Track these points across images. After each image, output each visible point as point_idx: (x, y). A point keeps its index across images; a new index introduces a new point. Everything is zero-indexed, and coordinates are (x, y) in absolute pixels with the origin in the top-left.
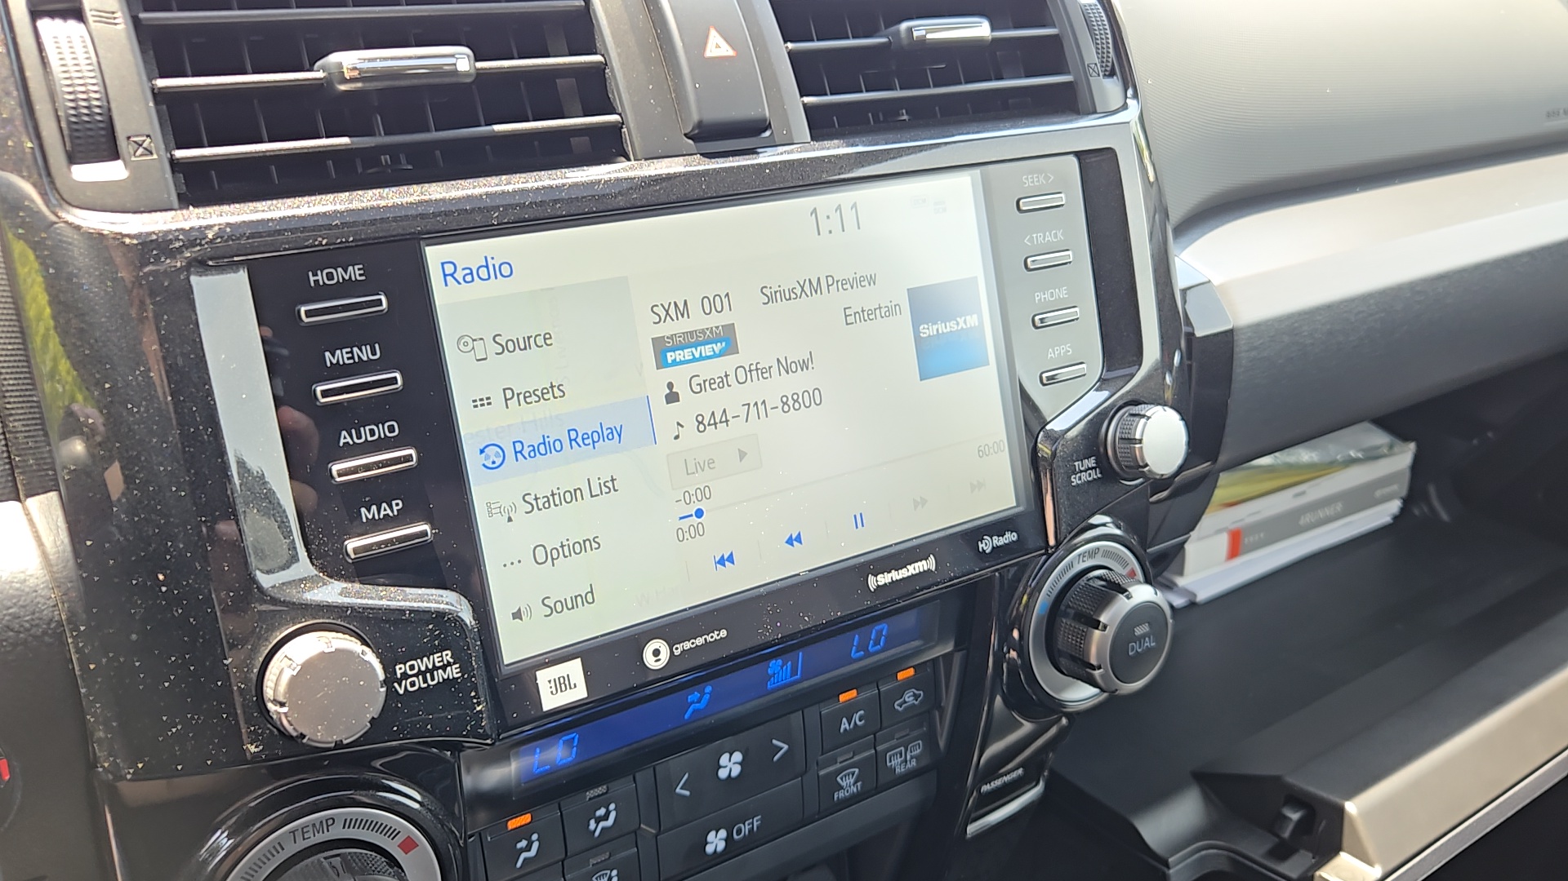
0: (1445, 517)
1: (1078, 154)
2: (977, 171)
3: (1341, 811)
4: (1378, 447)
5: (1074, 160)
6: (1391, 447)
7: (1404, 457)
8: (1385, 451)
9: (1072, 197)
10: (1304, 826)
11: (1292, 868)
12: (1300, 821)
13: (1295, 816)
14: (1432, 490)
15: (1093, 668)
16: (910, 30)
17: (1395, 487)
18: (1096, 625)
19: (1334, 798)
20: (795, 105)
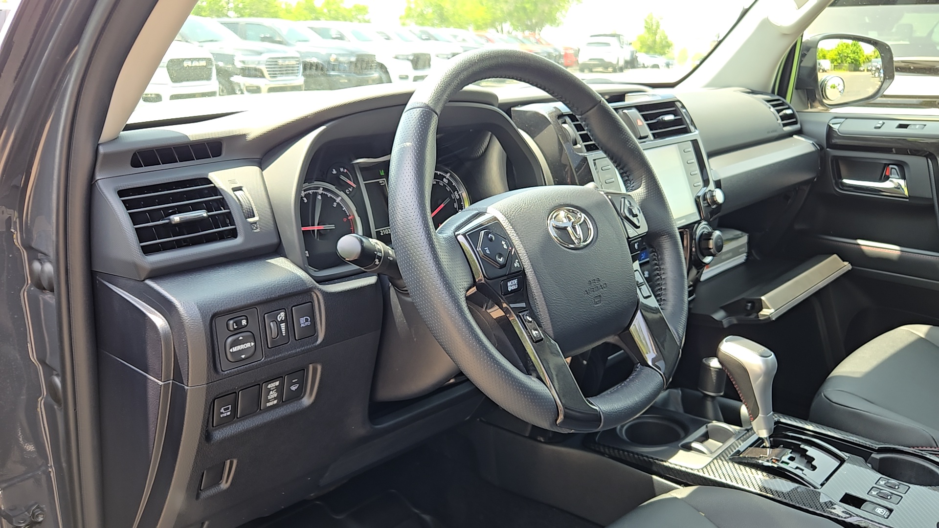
0: (758, 259)
1: (691, 141)
2: (676, 145)
3: (761, 300)
4: (738, 235)
5: (690, 142)
6: (742, 234)
7: (744, 239)
8: (741, 236)
9: (691, 149)
10: (753, 307)
11: (753, 317)
12: (751, 307)
13: (750, 304)
14: (753, 251)
15: (710, 249)
16: (662, 118)
17: (744, 249)
18: (710, 239)
19: (759, 298)
20: (649, 133)
